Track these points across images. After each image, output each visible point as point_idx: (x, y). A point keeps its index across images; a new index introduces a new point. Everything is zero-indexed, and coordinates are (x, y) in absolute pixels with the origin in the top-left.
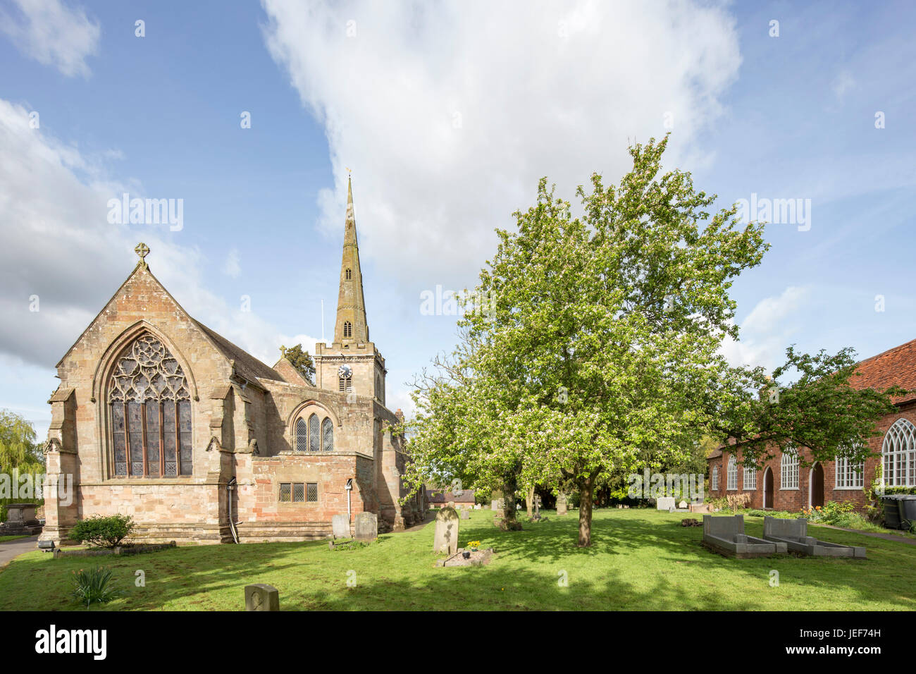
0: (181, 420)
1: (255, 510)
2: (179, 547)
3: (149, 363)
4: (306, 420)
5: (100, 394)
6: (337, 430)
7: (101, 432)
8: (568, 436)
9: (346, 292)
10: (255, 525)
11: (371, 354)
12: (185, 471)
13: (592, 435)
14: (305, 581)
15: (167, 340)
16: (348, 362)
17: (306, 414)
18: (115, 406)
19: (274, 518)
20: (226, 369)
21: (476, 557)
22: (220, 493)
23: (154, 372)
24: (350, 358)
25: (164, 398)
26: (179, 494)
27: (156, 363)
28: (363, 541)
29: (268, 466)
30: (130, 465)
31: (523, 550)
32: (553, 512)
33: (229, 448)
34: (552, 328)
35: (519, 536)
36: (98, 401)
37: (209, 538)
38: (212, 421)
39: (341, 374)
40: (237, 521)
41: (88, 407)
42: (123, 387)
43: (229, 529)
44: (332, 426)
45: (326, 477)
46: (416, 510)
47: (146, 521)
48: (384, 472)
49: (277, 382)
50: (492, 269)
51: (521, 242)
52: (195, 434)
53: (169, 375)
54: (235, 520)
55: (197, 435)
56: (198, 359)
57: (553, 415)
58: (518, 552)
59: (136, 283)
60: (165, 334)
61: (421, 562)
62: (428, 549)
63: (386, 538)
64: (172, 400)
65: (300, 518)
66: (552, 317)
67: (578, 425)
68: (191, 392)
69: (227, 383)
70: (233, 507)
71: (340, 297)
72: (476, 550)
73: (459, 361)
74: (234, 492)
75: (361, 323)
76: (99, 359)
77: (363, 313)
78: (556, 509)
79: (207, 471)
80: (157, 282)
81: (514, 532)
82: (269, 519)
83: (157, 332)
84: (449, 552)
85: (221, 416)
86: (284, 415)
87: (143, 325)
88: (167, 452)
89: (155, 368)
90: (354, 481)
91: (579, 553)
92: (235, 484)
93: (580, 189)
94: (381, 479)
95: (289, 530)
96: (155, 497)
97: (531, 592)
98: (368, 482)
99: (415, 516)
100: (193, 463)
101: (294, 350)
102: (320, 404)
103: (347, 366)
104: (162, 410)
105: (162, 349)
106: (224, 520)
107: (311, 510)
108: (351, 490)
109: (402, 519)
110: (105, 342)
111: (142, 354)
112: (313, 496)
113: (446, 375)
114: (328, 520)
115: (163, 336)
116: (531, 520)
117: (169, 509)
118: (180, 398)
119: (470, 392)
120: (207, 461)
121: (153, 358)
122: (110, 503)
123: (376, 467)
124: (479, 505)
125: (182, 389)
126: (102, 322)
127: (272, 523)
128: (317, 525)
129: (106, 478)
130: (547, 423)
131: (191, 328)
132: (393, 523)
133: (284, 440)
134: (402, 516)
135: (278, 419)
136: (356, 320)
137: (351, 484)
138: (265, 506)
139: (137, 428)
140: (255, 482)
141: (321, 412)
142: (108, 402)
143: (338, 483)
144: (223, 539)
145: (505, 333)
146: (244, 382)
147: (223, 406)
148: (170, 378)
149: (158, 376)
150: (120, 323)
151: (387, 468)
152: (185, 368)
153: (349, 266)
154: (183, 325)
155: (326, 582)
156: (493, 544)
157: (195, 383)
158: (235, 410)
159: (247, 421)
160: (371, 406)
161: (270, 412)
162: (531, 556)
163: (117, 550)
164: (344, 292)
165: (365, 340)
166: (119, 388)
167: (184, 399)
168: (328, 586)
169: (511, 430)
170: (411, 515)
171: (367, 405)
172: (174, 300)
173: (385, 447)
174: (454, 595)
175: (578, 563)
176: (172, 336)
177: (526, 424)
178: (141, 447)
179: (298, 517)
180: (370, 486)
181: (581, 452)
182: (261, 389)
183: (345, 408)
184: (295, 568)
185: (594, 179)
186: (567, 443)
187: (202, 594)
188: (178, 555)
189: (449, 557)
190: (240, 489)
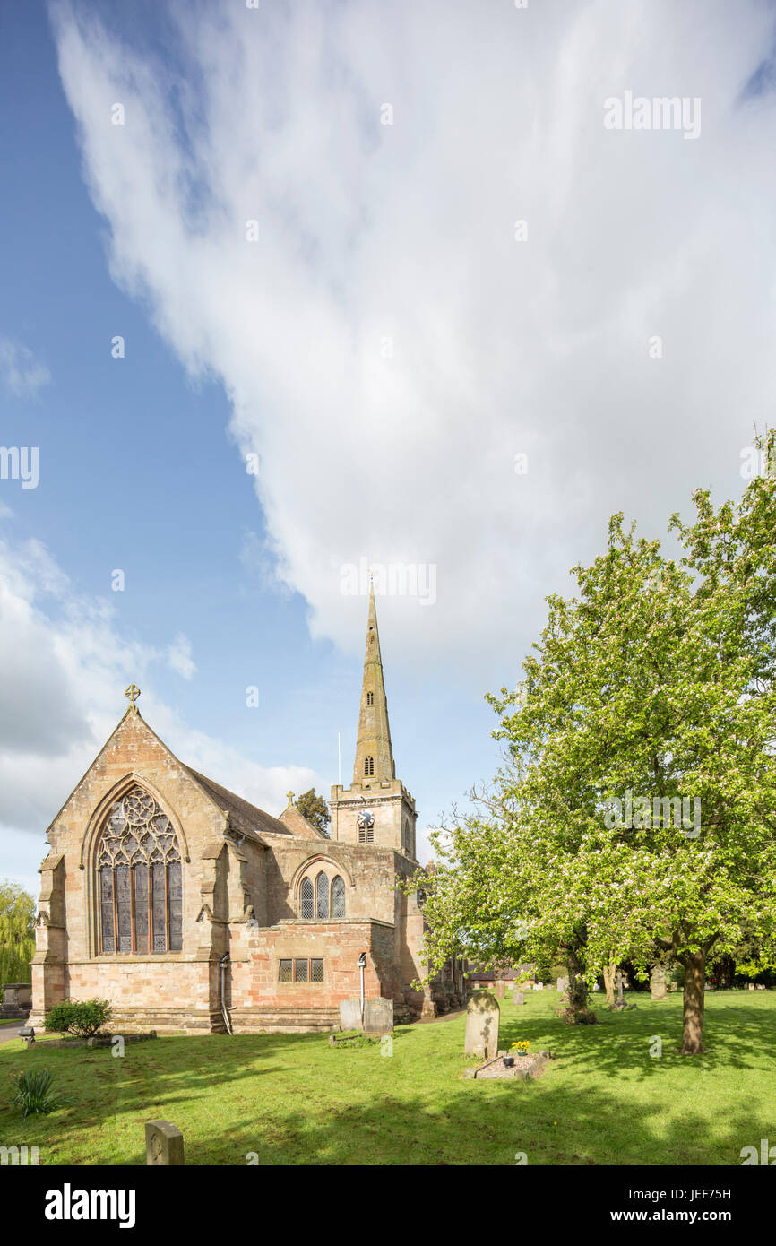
0: (171, 885)
1: (251, 993)
2: (160, 1038)
3: (139, 821)
4: (312, 880)
5: (88, 859)
6: (349, 891)
7: (89, 902)
8: (661, 888)
9: (368, 720)
10: (251, 1011)
11: (398, 794)
12: (175, 947)
13: (702, 885)
14: (284, 1094)
15: (158, 794)
16: (369, 807)
17: (312, 873)
18: (104, 873)
19: (272, 1002)
20: (219, 824)
21: (523, 1064)
22: (211, 972)
23: (144, 832)
24: (372, 800)
25: (154, 860)
26: (167, 973)
27: (146, 821)
28: (373, 1036)
29: (265, 939)
30: (118, 940)
31: (596, 1057)
32: (645, 995)
33: (222, 916)
34: (633, 726)
35: (591, 1034)
36: (86, 868)
37: (198, 1027)
38: (203, 886)
39: (360, 822)
40: (231, 1006)
41: (76, 875)
42: (112, 850)
43: (222, 1015)
44: (344, 886)
45: (334, 951)
46: (452, 992)
47: (133, 1004)
48: (409, 943)
49: (279, 835)
50: (541, 655)
51: (584, 610)
52: (186, 901)
53: (159, 834)
54: (228, 1004)
55: (187, 903)
56: (189, 813)
57: (635, 857)
58: (586, 1060)
59: (126, 730)
60: (155, 786)
61: (445, 1070)
62: (458, 1050)
63: (405, 1031)
64: (162, 863)
65: (303, 1002)
66: (632, 709)
67: (677, 870)
68: (181, 852)
69: (221, 839)
70: (226, 989)
71: (361, 728)
72: (525, 1054)
73: (501, 790)
74: (227, 971)
75: (386, 756)
76: (88, 821)
77: (388, 744)
78: (650, 991)
79: (197, 945)
80: (148, 727)
81: (585, 1026)
82: (266, 1003)
83: (147, 785)
84: (486, 1056)
85: (213, 879)
86: (287, 875)
87: (132, 778)
88: (156, 923)
89: (145, 826)
90: (368, 955)
91: (685, 1063)
92: (228, 961)
93: (674, 519)
94: (405, 952)
95: (290, 1017)
96: (143, 976)
97: (600, 1129)
98: (389, 956)
99: (451, 1000)
100: (183, 936)
101: (306, 796)
102: (330, 859)
103: (369, 811)
104: (152, 875)
105: (152, 804)
106: (216, 1005)
107: (317, 993)
108: (365, 966)
109: (432, 1004)
110: (94, 800)
111: (132, 811)
112: (318, 976)
113: (486, 812)
114: (337, 1006)
115: (153, 789)
116: (611, 1008)
117: (157, 991)
118: (170, 860)
119: (512, 831)
120: (198, 934)
121: (143, 815)
122: (97, 983)
123: (399, 936)
124: (541, 984)
125: (172, 849)
126: (91, 778)
127: (270, 1009)
128: (323, 1011)
129: (93, 954)
130: (627, 869)
131: (183, 777)
132: (420, 1009)
133: (287, 905)
134: (433, 1001)
135: (280, 880)
136: (379, 754)
137: (364, 959)
138: (263, 987)
139: (126, 898)
140: (251, 959)
141: (331, 869)
142: (97, 868)
143: (349, 958)
144: (214, 1028)
145: (558, 740)
146: (241, 837)
147: (216, 867)
148: (160, 837)
149: (148, 835)
150: (109, 777)
151: (413, 938)
152: (175, 825)
153: (371, 689)
154: (174, 775)
155: (308, 1097)
156: (552, 1044)
157: (186, 841)
158: (229, 871)
159: (243, 884)
160: (392, 859)
161: (272, 872)
162: (608, 1066)
163: (90, 1042)
164: (365, 721)
165: (390, 778)
166: (108, 852)
167: (174, 861)
168: (308, 1105)
169: (568, 882)
170: (446, 999)
171: (387, 858)
172: (166, 747)
173: (409, 911)
174: (480, 1129)
175: (682, 1083)
176: (161, 789)
177: (592, 872)
178: (129, 918)
179: (300, 1002)
180: (390, 961)
181: (683, 912)
182: (260, 844)
183: (359, 863)
184: (278, 1073)
185: (697, 498)
186: (659, 898)
187: (153, 1109)
188: (156, 1049)
189: (485, 1064)
190: (234, 966)
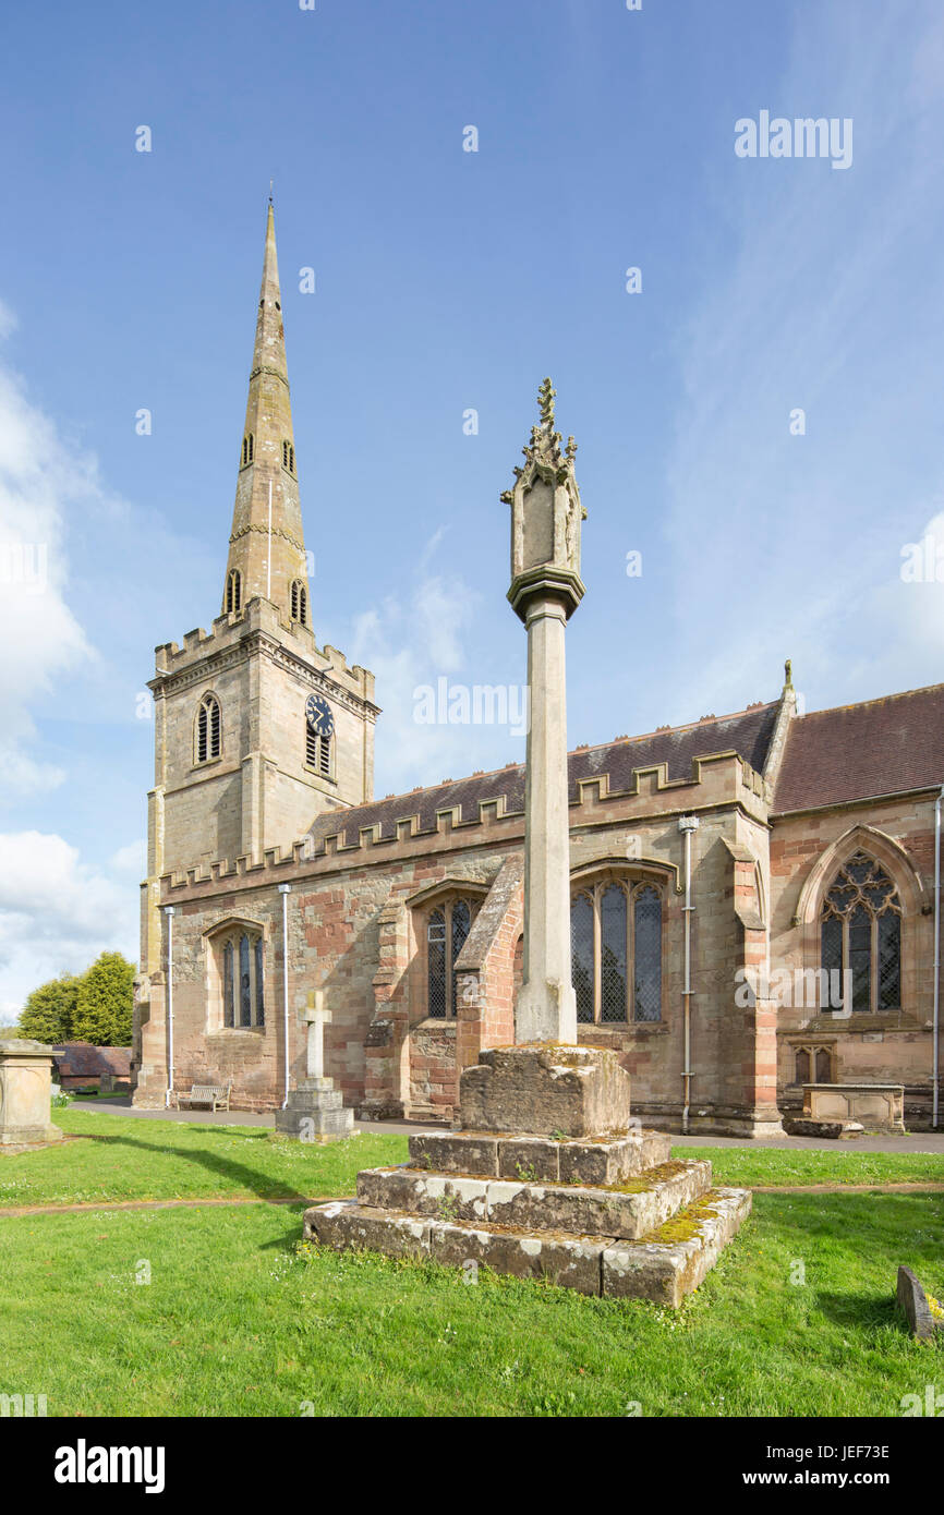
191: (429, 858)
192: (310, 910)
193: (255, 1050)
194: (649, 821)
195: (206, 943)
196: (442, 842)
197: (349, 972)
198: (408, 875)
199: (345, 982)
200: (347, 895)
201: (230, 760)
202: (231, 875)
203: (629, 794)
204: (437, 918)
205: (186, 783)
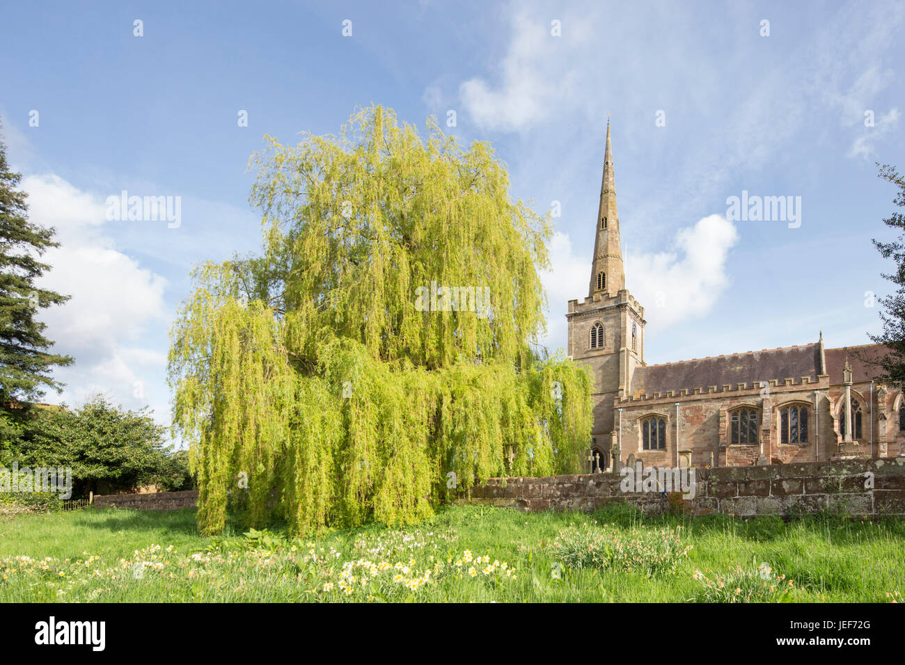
191: (736, 397)
192: (688, 411)
193: (663, 457)
194: (806, 391)
195: (638, 421)
196: (740, 393)
197: (704, 430)
198: (728, 402)
199: (703, 433)
200: (703, 407)
201: (610, 348)
202: (651, 398)
203: (800, 383)
204: (735, 414)
205: (585, 356)
